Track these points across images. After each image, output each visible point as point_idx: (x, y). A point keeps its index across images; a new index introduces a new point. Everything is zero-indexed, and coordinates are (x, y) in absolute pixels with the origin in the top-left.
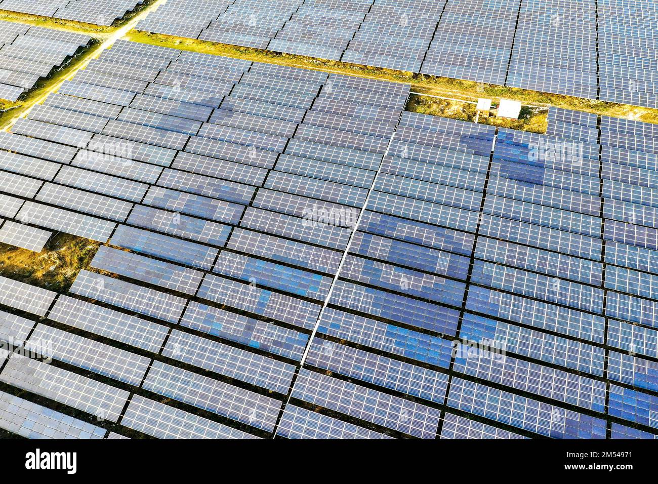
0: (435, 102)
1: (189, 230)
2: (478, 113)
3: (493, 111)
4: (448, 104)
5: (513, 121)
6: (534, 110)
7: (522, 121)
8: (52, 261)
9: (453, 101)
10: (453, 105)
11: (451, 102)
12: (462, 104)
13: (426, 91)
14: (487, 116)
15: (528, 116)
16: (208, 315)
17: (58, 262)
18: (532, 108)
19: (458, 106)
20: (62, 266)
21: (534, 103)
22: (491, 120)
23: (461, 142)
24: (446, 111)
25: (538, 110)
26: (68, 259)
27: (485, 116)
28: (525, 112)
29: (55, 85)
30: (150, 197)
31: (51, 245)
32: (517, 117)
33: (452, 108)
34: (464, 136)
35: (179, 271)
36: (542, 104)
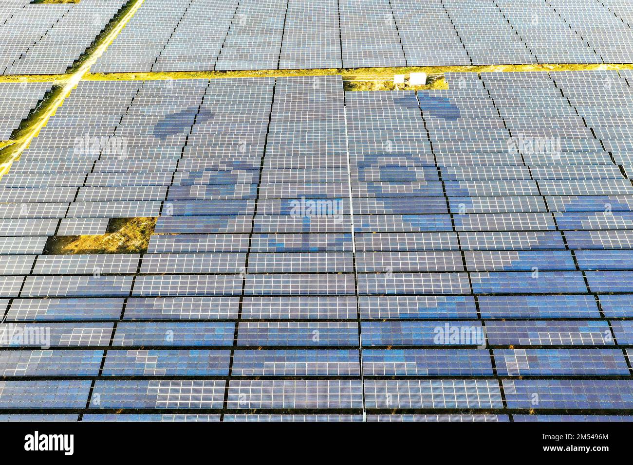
0: (363, 84)
1: (223, 194)
2: (397, 85)
3: (406, 83)
4: (372, 84)
5: (422, 86)
6: (433, 78)
7: (429, 85)
8: (116, 239)
9: (375, 82)
10: (377, 84)
11: (374, 82)
12: (382, 82)
13: (353, 78)
14: (404, 87)
15: (432, 82)
16: (270, 240)
17: (123, 238)
18: (432, 77)
19: (380, 84)
20: (128, 241)
21: (431, 74)
22: (407, 88)
23: (395, 103)
24: (373, 88)
25: (436, 77)
26: (130, 234)
27: (402, 87)
28: (429, 81)
30: (177, 181)
31: (111, 229)
32: (424, 83)
33: (377, 86)
34: (395, 100)
35: (232, 218)
36: (436, 74)
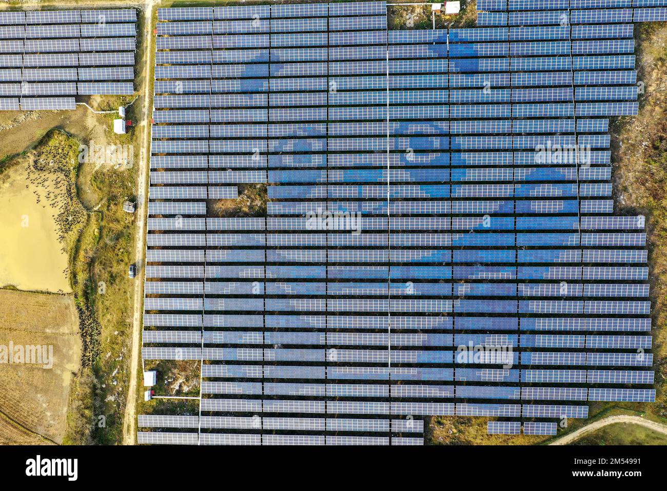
0: (405, 10)
1: (304, 162)
2: (433, 12)
5: (456, 15)
7: (461, 13)
8: (245, 200)
10: (416, 8)
12: (422, 6)
16: (339, 206)
17: (249, 199)
19: (419, 9)
20: (253, 201)
23: (429, 49)
29: (144, 68)
30: (271, 147)
33: (416, 11)
35: (314, 188)
